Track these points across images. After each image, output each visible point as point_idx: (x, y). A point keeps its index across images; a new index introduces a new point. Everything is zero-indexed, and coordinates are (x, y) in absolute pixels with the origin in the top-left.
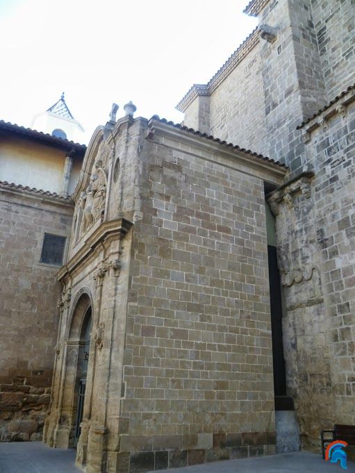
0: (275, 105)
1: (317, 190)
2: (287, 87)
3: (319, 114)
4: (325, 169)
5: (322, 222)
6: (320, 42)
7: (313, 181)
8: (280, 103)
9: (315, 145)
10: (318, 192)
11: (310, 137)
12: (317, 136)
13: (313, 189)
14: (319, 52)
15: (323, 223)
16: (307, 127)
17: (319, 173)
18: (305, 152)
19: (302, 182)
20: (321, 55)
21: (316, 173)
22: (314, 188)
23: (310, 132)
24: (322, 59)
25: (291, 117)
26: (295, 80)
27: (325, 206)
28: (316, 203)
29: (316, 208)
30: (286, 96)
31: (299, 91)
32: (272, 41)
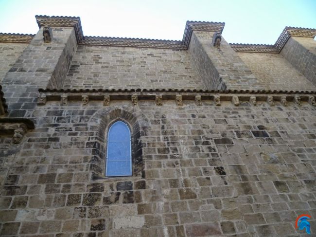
0: (22, 70)
1: (30, 141)
2: (42, 67)
3: (66, 92)
4: (48, 129)
5: (21, 169)
6: (71, 70)
7: (30, 133)
8: (29, 71)
9: (47, 110)
10: (30, 143)
11: (46, 103)
12: (52, 105)
13: (26, 138)
14: (68, 74)
15: (21, 171)
16: (49, 94)
17: (39, 129)
18: (34, 110)
19: (21, 126)
20: (68, 75)
21: (36, 128)
22: (28, 138)
23: (49, 99)
24: (67, 78)
25: (33, 84)
26: (52, 67)
27: (32, 157)
28: (22, 151)
29: (20, 154)
30: (37, 71)
31: (51, 75)
32: (46, 41)
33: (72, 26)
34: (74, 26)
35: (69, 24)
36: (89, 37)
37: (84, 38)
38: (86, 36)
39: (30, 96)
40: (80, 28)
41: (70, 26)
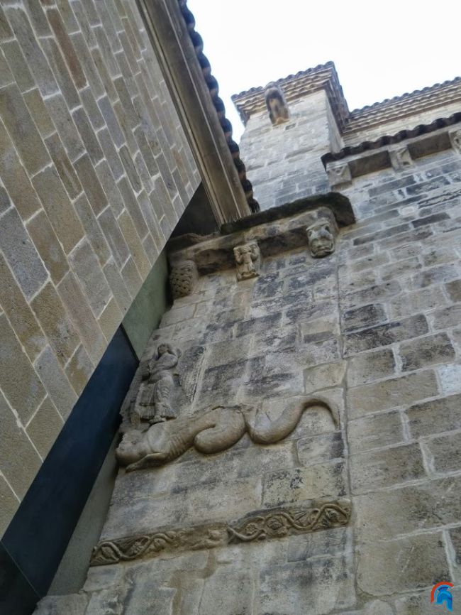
1: (358, 242)
3: (398, 139)
4: (395, 211)
9: (366, 189)
10: (364, 245)
11: (352, 180)
12: (373, 180)
15: (378, 295)
16: (355, 158)
22: (351, 240)
23: (355, 173)
27: (391, 263)
28: (350, 263)
29: (350, 270)
30: (289, 157)
32: (278, 120)
33: (319, 89)
34: (326, 87)
35: (313, 86)
36: (362, 111)
37: (352, 116)
38: (356, 110)
39: (300, 188)
40: (340, 90)
41: (316, 90)
